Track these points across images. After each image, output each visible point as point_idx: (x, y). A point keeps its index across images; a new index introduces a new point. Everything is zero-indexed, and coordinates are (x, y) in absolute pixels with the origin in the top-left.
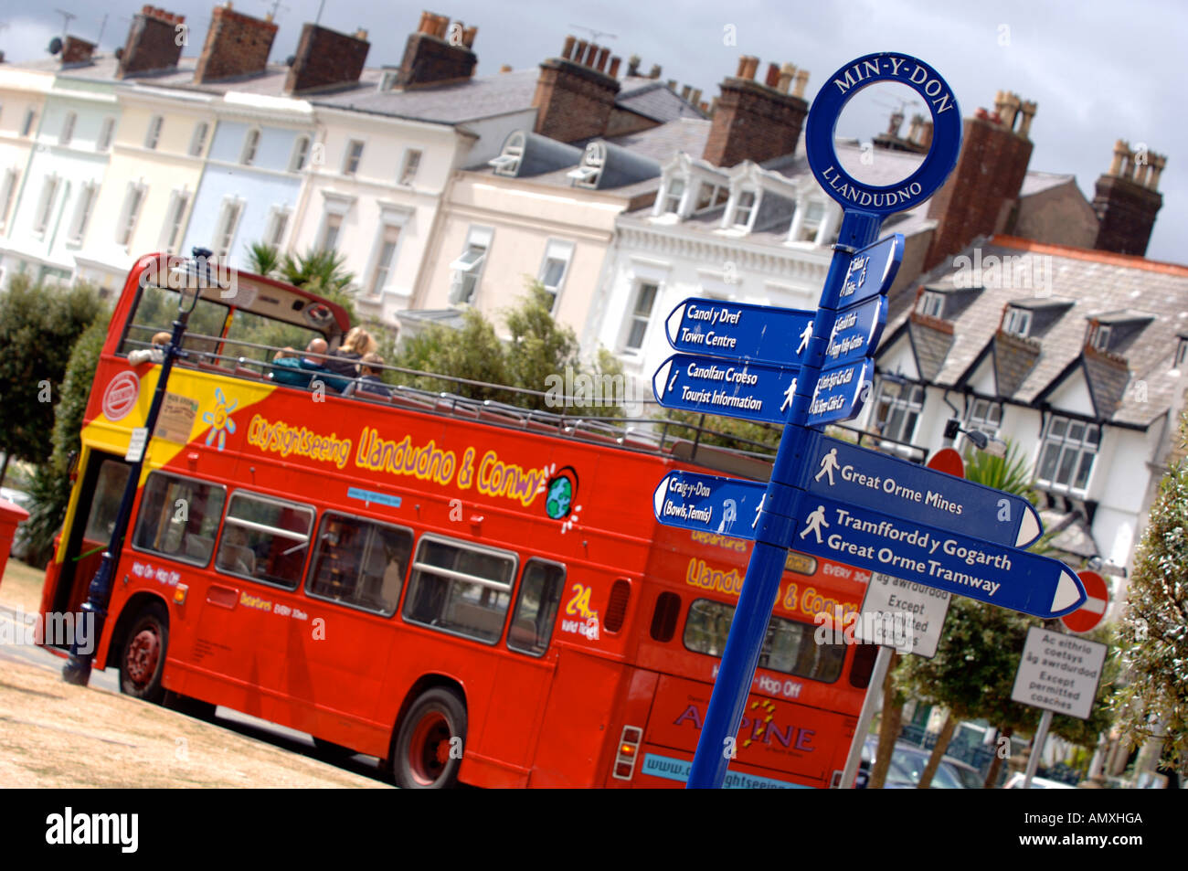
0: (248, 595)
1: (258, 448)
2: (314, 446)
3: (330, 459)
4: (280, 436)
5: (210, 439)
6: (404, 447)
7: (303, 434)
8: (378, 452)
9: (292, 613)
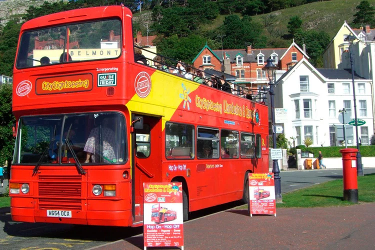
1: (199, 109)
2: (214, 107)
3: (218, 111)
4: (205, 103)
5: (184, 106)
6: (232, 106)
7: (211, 103)
8: (228, 107)
9: (219, 166)
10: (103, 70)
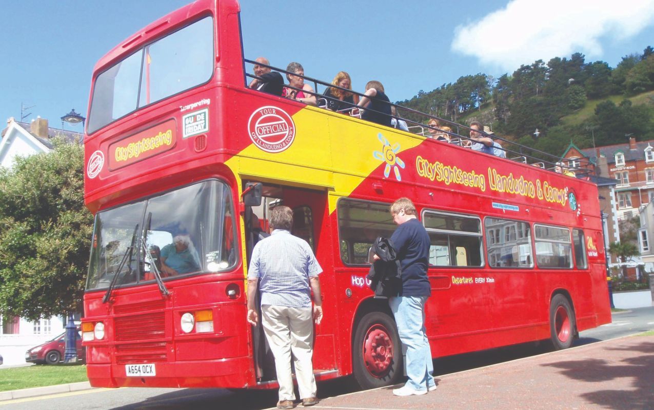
0: (456, 277)
1: (427, 180)
2: (464, 179)
3: (476, 186)
4: (441, 171)
5: (387, 173)
6: (511, 179)
7: (456, 171)
8: (500, 181)
9: (486, 280)
10: (188, 107)
